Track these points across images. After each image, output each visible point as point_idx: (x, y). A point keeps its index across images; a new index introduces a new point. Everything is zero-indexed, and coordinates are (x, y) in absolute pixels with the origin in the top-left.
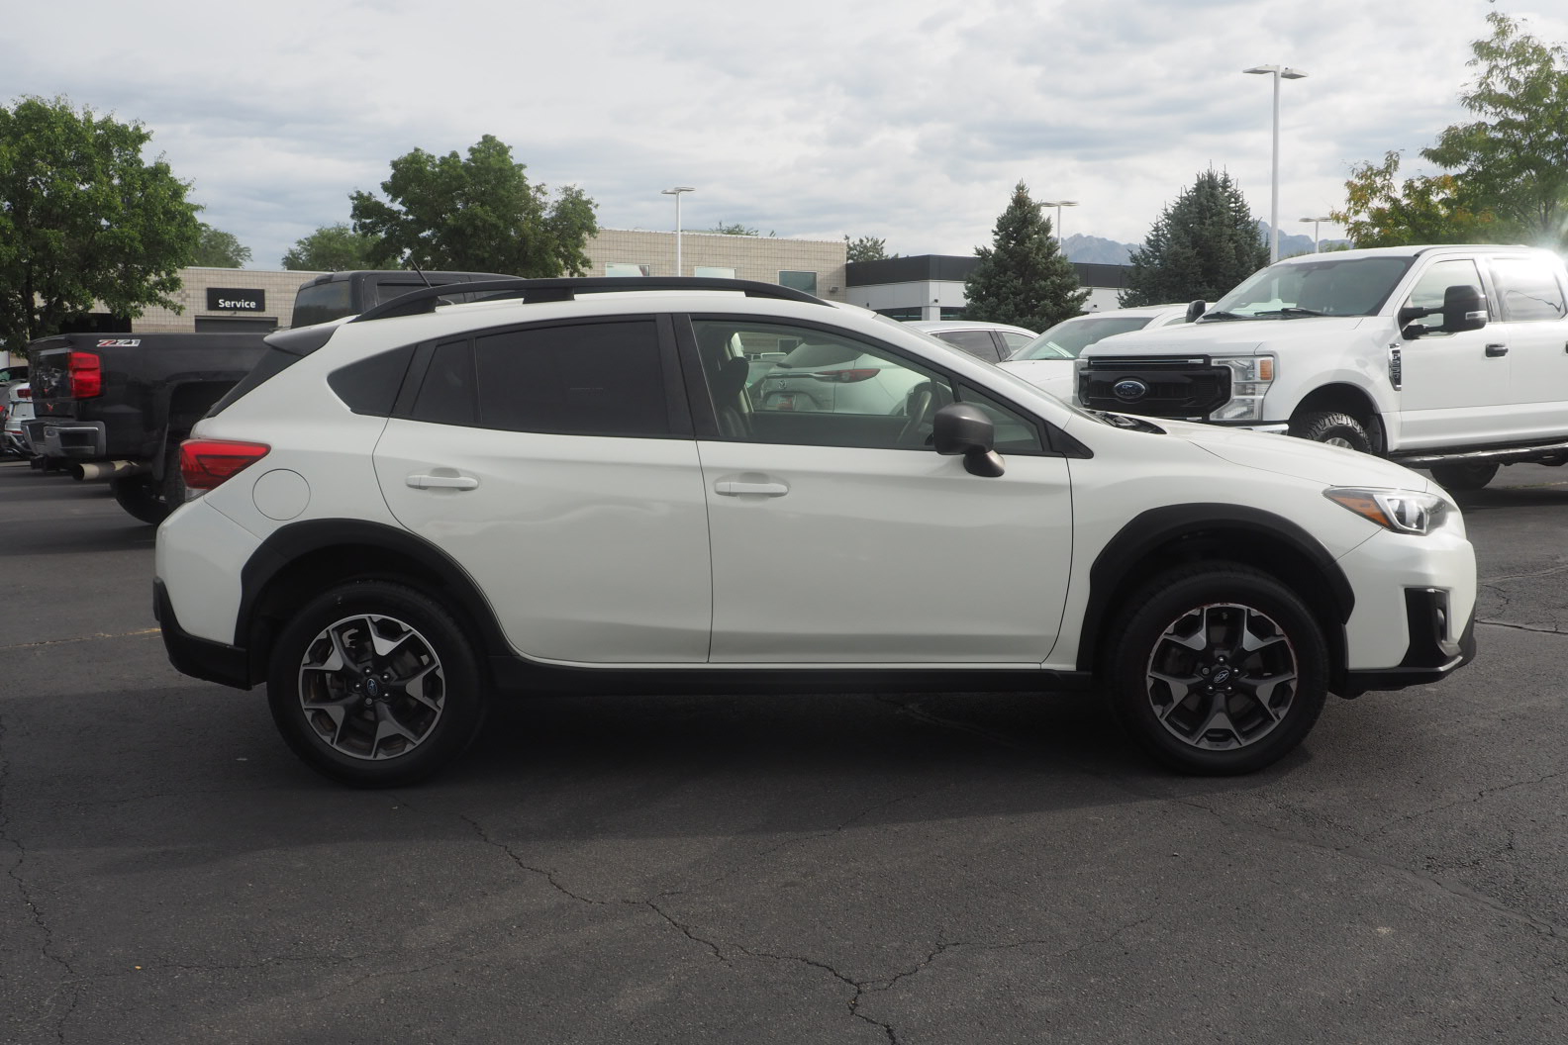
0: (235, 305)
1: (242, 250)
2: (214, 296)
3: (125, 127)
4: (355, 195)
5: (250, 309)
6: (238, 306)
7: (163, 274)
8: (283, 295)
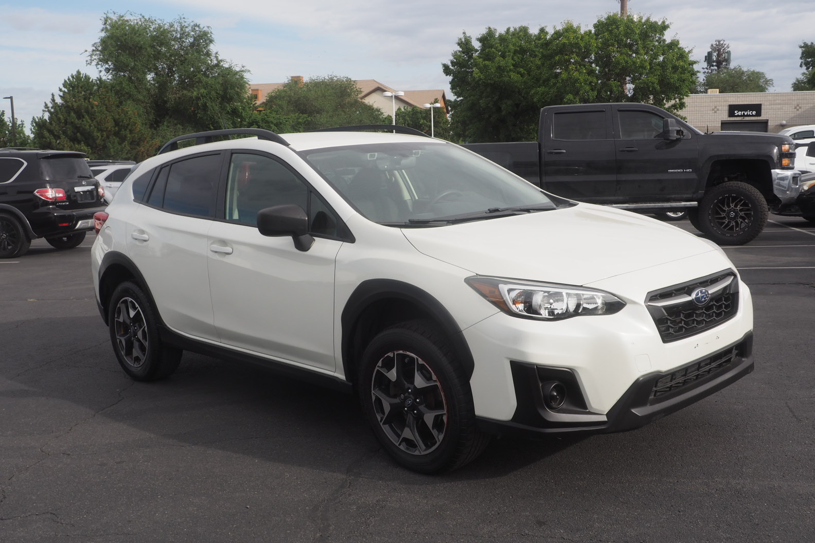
0: (744, 113)
1: (769, 80)
2: (732, 109)
3: (656, 23)
4: (803, 45)
5: (753, 116)
6: (746, 114)
7: (677, 100)
8: (773, 106)
